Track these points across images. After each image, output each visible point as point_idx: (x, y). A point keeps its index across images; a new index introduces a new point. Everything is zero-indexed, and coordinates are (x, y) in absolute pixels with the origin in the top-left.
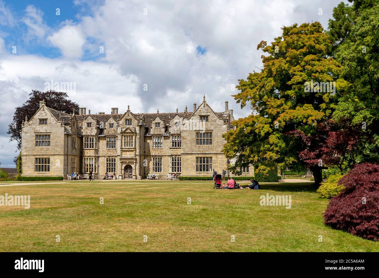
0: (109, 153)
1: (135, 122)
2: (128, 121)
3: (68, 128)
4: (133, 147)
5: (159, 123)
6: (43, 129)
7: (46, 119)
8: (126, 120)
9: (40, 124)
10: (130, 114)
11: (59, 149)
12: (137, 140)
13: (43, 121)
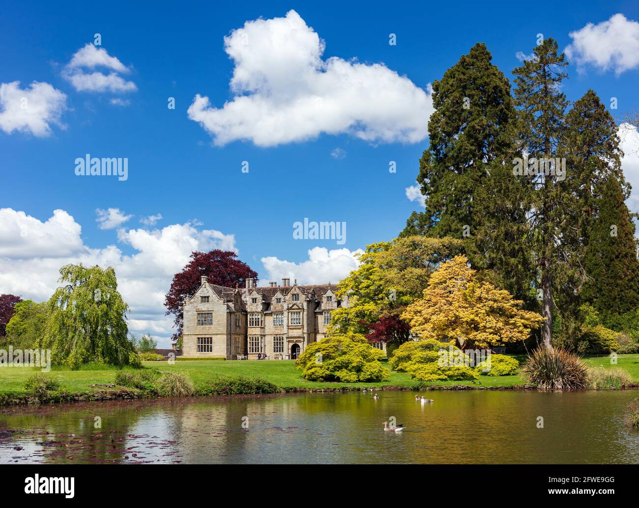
0: (277, 331)
1: (302, 297)
2: (296, 297)
3: (231, 305)
4: (301, 324)
5: (331, 297)
6: (204, 307)
7: (208, 297)
8: (293, 295)
9: (202, 301)
10: (297, 289)
11: (221, 328)
12: (305, 317)
13: (205, 299)
